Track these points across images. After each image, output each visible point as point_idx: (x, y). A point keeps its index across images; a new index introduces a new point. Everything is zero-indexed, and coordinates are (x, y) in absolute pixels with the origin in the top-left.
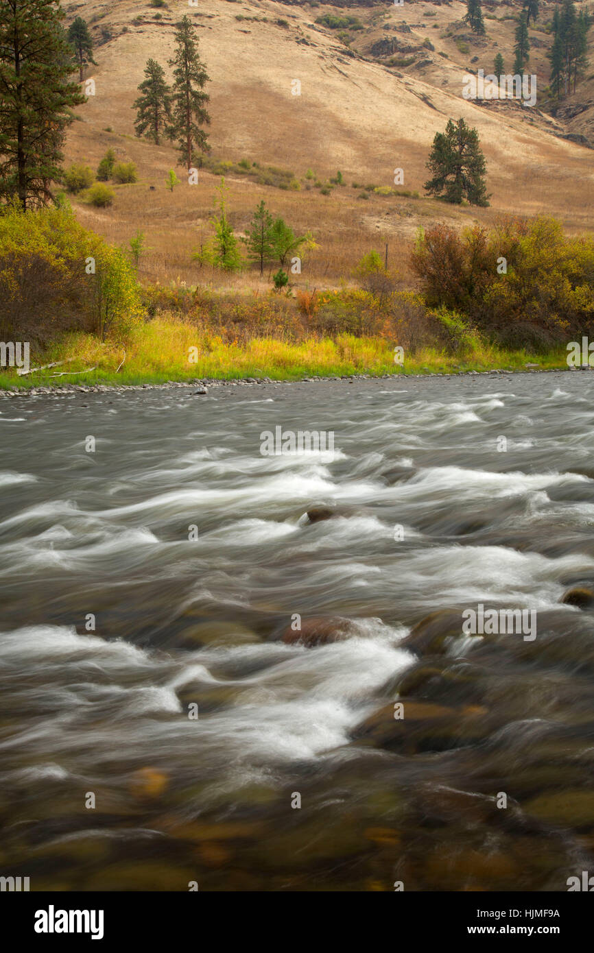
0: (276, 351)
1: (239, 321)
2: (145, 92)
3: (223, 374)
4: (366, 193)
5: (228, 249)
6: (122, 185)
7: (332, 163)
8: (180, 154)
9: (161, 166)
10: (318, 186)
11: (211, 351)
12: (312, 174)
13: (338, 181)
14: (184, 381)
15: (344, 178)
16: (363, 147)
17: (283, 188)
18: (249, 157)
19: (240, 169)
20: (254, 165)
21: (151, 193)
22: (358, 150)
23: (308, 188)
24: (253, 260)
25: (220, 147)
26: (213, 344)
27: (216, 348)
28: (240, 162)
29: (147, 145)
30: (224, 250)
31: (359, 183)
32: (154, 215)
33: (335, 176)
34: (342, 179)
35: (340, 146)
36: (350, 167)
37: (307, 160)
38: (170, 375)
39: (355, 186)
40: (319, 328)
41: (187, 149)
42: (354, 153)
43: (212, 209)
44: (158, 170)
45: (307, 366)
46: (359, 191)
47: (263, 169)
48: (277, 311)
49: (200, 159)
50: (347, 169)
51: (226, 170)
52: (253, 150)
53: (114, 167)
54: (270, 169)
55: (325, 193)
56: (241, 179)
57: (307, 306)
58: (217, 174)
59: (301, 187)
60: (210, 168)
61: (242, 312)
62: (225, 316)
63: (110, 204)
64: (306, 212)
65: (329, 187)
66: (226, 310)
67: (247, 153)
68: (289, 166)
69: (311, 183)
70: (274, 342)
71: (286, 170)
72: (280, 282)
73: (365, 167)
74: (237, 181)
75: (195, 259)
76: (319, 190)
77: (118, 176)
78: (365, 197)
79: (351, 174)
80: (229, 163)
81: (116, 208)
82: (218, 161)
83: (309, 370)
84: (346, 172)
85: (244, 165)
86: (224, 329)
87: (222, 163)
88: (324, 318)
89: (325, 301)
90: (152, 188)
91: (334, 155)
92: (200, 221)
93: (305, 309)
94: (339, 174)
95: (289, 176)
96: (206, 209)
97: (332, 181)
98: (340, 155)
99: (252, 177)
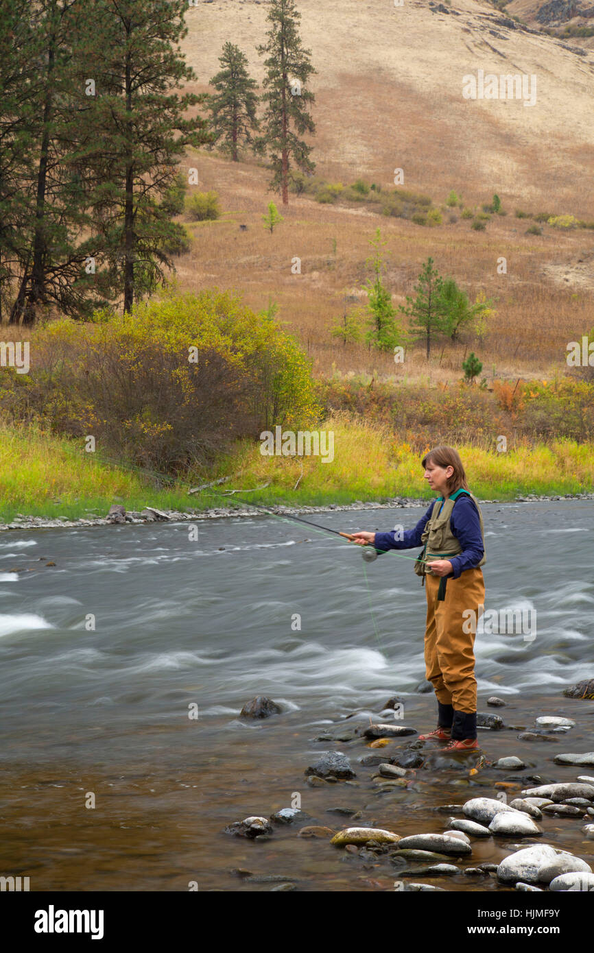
0: (479, 463)
1: (426, 423)
2: (220, 87)
3: (418, 491)
4: (537, 225)
5: (384, 323)
6: (199, 223)
7: (485, 182)
8: (271, 174)
9: (244, 191)
10: (469, 216)
11: (399, 462)
12: (457, 200)
13: (495, 207)
14: (374, 501)
15: (504, 203)
16: (530, 158)
17: (420, 222)
18: (366, 176)
19: (356, 194)
20: (373, 187)
21: (243, 234)
22: (521, 162)
23: (453, 220)
24: (417, 337)
25: (323, 163)
26: (401, 453)
27: (406, 459)
28: (354, 184)
29: (222, 162)
30: (379, 323)
31: (526, 211)
32: (251, 265)
33: (491, 202)
34: (501, 205)
35: (497, 157)
36: (511, 187)
37: (449, 179)
38: (356, 492)
39: (521, 216)
40: (527, 431)
41: (281, 167)
42: (515, 165)
43: (332, 257)
44: (240, 198)
45: (519, 481)
46: (529, 223)
47: (386, 194)
48: (472, 409)
49: (299, 182)
50: (507, 190)
51: (335, 196)
52: (371, 165)
53: (186, 198)
54: (396, 192)
55: (479, 227)
56: (356, 208)
57: (509, 402)
58: (324, 202)
59: (445, 219)
60: (313, 193)
61: (431, 411)
62: (410, 417)
63: (186, 251)
64: (464, 260)
65: (482, 218)
66: (410, 409)
67: (361, 169)
68: (422, 188)
69: (456, 212)
70: (476, 450)
71: (418, 195)
72: (472, 370)
73: (533, 187)
74: (352, 211)
75: (338, 335)
76: (469, 222)
77: (193, 211)
78: (536, 232)
79: (512, 197)
80: (338, 186)
81: (196, 256)
82: (322, 183)
83: (522, 487)
84: (506, 194)
85: (361, 189)
86: (410, 433)
87: (329, 187)
88: (532, 419)
89: (533, 395)
90: (243, 227)
91: (486, 170)
92: (315, 274)
93: (508, 405)
94: (496, 198)
95: (426, 203)
96: (324, 257)
97: (486, 209)
98: (495, 170)
99: (372, 206)
